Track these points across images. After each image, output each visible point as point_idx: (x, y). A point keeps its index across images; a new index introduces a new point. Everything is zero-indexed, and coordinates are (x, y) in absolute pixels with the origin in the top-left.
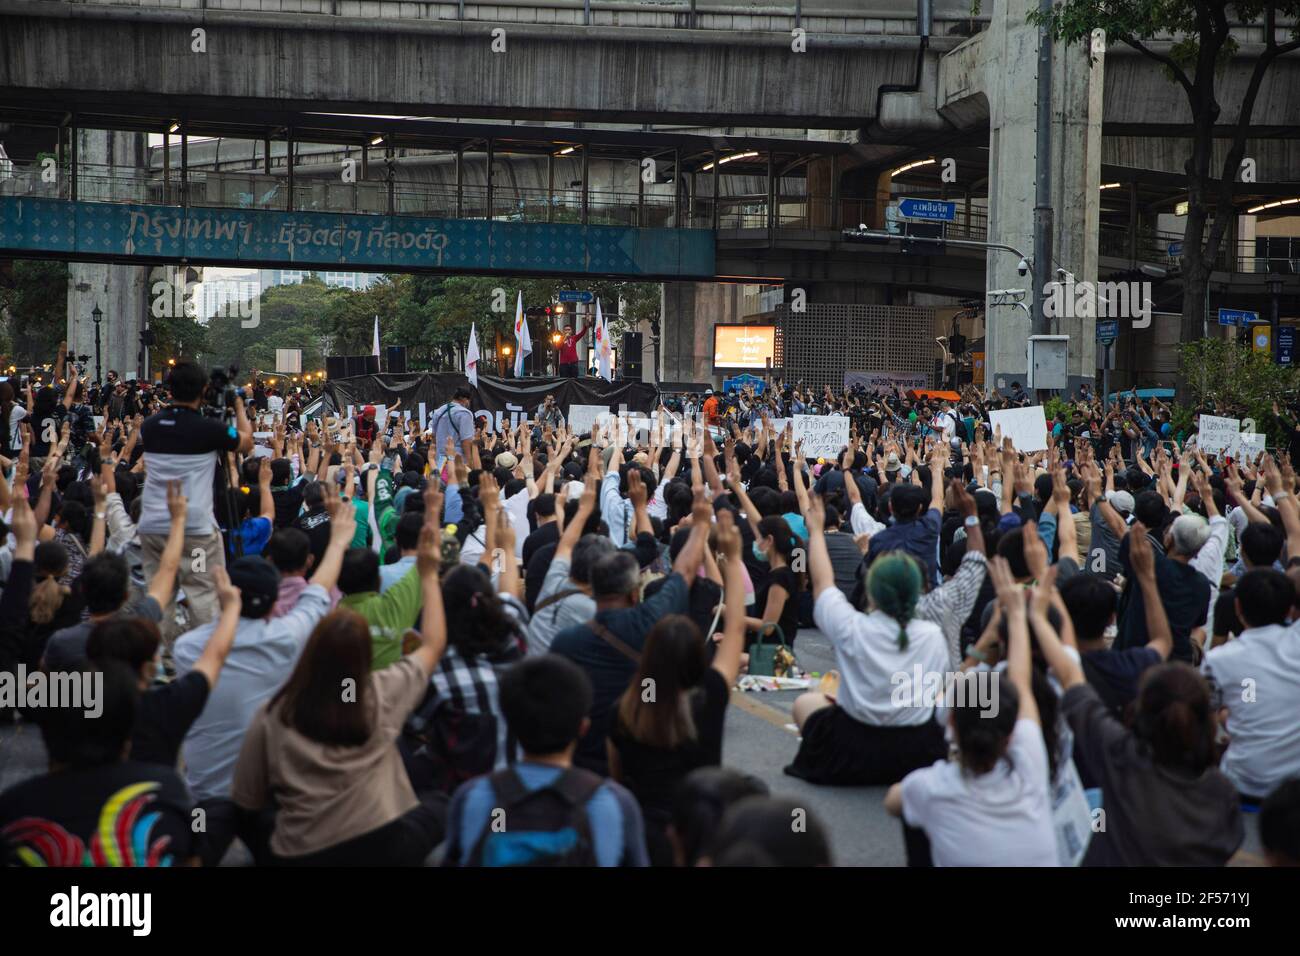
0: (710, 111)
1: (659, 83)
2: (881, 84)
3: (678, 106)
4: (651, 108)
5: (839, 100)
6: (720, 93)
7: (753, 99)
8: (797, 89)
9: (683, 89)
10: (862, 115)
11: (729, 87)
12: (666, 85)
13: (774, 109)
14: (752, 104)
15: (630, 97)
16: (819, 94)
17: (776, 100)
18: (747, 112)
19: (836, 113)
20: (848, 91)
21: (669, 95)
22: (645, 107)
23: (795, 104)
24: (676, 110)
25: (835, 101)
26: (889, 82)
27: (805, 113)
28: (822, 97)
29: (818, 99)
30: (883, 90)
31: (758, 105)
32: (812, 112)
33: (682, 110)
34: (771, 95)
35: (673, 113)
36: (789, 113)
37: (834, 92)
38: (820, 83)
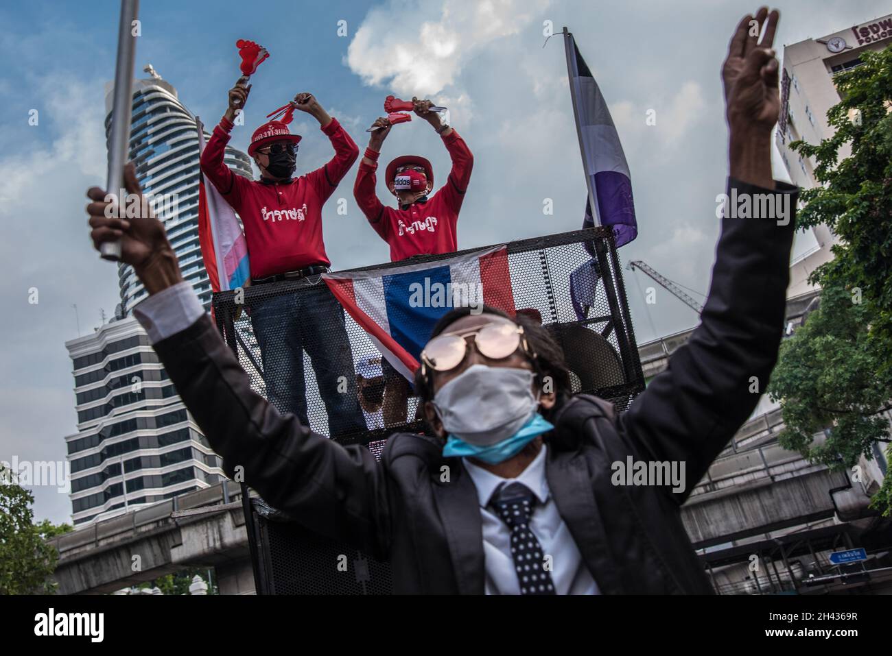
0: (742, 530)
1: (710, 523)
2: (828, 490)
3: (724, 532)
4: (711, 537)
5: (810, 504)
6: (744, 520)
7: (762, 517)
8: (784, 505)
9: (723, 522)
10: (826, 509)
11: (747, 513)
12: (713, 522)
13: (776, 519)
14: (762, 520)
15: (698, 534)
16: (797, 505)
17: (775, 514)
18: (762, 524)
19: (811, 512)
20: (812, 498)
21: (717, 527)
22: (707, 537)
23: (786, 512)
24: (724, 534)
25: (808, 505)
26: (833, 487)
27: (794, 516)
28: (799, 505)
29: (798, 507)
30: (832, 492)
31: (767, 519)
32: (798, 514)
33: (727, 533)
34: (772, 512)
35: (723, 536)
36: (785, 519)
37: (805, 501)
38: (795, 498)
